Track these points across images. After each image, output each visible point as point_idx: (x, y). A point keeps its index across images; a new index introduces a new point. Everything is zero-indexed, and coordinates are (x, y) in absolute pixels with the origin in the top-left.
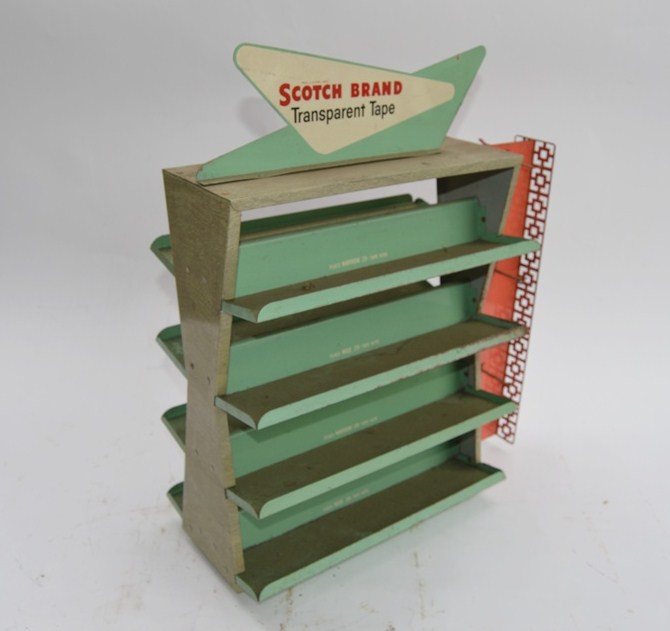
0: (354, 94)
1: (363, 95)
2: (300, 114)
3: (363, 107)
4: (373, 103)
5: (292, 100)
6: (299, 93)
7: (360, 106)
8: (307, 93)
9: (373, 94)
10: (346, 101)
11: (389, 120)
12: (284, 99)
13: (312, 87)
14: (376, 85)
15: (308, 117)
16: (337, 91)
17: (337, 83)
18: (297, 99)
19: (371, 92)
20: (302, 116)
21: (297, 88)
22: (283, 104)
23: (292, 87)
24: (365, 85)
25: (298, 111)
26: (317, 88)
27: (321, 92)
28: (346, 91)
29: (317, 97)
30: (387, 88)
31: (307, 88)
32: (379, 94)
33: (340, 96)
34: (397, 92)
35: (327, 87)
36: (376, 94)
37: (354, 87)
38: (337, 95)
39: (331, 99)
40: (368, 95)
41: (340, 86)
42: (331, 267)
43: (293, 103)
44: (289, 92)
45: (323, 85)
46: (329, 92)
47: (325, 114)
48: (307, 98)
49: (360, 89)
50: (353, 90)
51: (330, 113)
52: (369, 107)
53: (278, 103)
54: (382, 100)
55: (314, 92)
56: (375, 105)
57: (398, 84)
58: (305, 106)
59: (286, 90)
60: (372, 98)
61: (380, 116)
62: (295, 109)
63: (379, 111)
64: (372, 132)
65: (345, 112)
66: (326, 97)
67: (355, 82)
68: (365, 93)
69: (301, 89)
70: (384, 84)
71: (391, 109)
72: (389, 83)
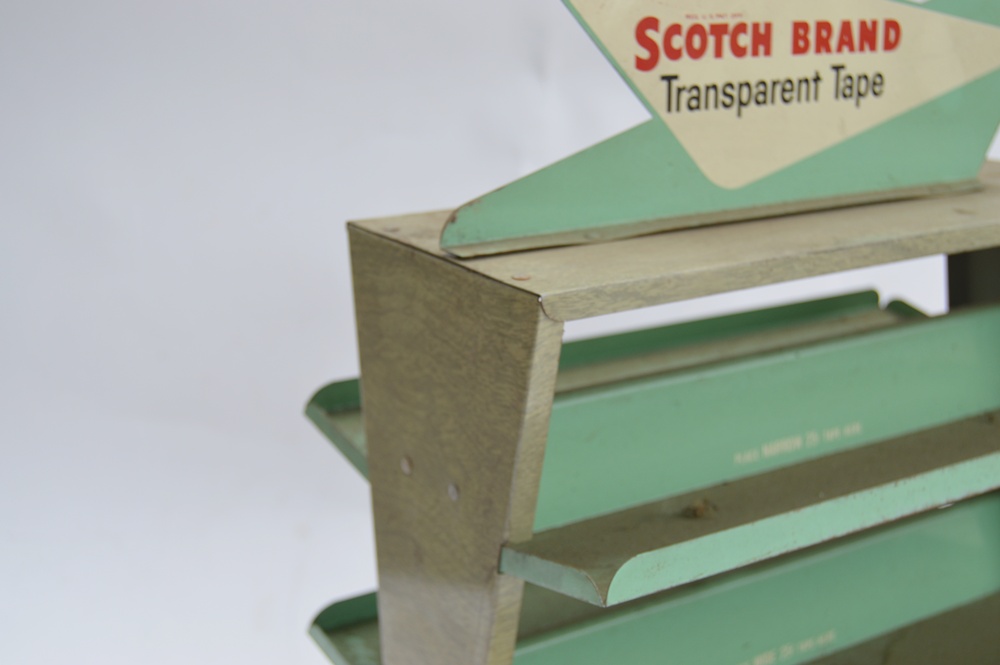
0: (799, 49)
1: (818, 51)
2: (680, 90)
3: (817, 79)
4: (837, 68)
5: (663, 57)
6: (678, 42)
7: (810, 75)
8: (697, 42)
9: (839, 49)
10: (782, 63)
11: (872, 112)
12: (645, 54)
13: (707, 28)
14: (846, 27)
15: (697, 98)
16: (763, 39)
17: (762, 20)
18: (674, 54)
19: (834, 42)
20: (685, 96)
21: (675, 29)
22: (643, 65)
23: (663, 26)
24: (822, 26)
25: (675, 84)
26: (719, 30)
27: (726, 40)
28: (782, 39)
29: (718, 53)
30: (868, 35)
31: (697, 29)
32: (852, 49)
33: (768, 52)
34: (889, 46)
35: (741, 28)
36: (845, 49)
37: (800, 28)
38: (761, 49)
39: (749, 58)
40: (828, 50)
41: (768, 26)
42: (738, 458)
43: (665, 66)
44: (657, 37)
45: (732, 23)
46: (745, 40)
47: (734, 93)
48: (696, 54)
49: (812, 37)
50: (796, 37)
51: (745, 90)
52: (829, 79)
53: (632, 62)
54: (859, 63)
55: (711, 40)
56: (843, 73)
57: (892, 25)
58: (692, 72)
59: (650, 33)
60: (836, 58)
61: (851, 102)
62: (669, 79)
63: (853, 89)
64: (833, 137)
65: (778, 89)
66: (739, 52)
67: (800, 18)
68: (823, 45)
69: (685, 30)
70: (863, 24)
71: (876, 84)
72: (874, 23)
